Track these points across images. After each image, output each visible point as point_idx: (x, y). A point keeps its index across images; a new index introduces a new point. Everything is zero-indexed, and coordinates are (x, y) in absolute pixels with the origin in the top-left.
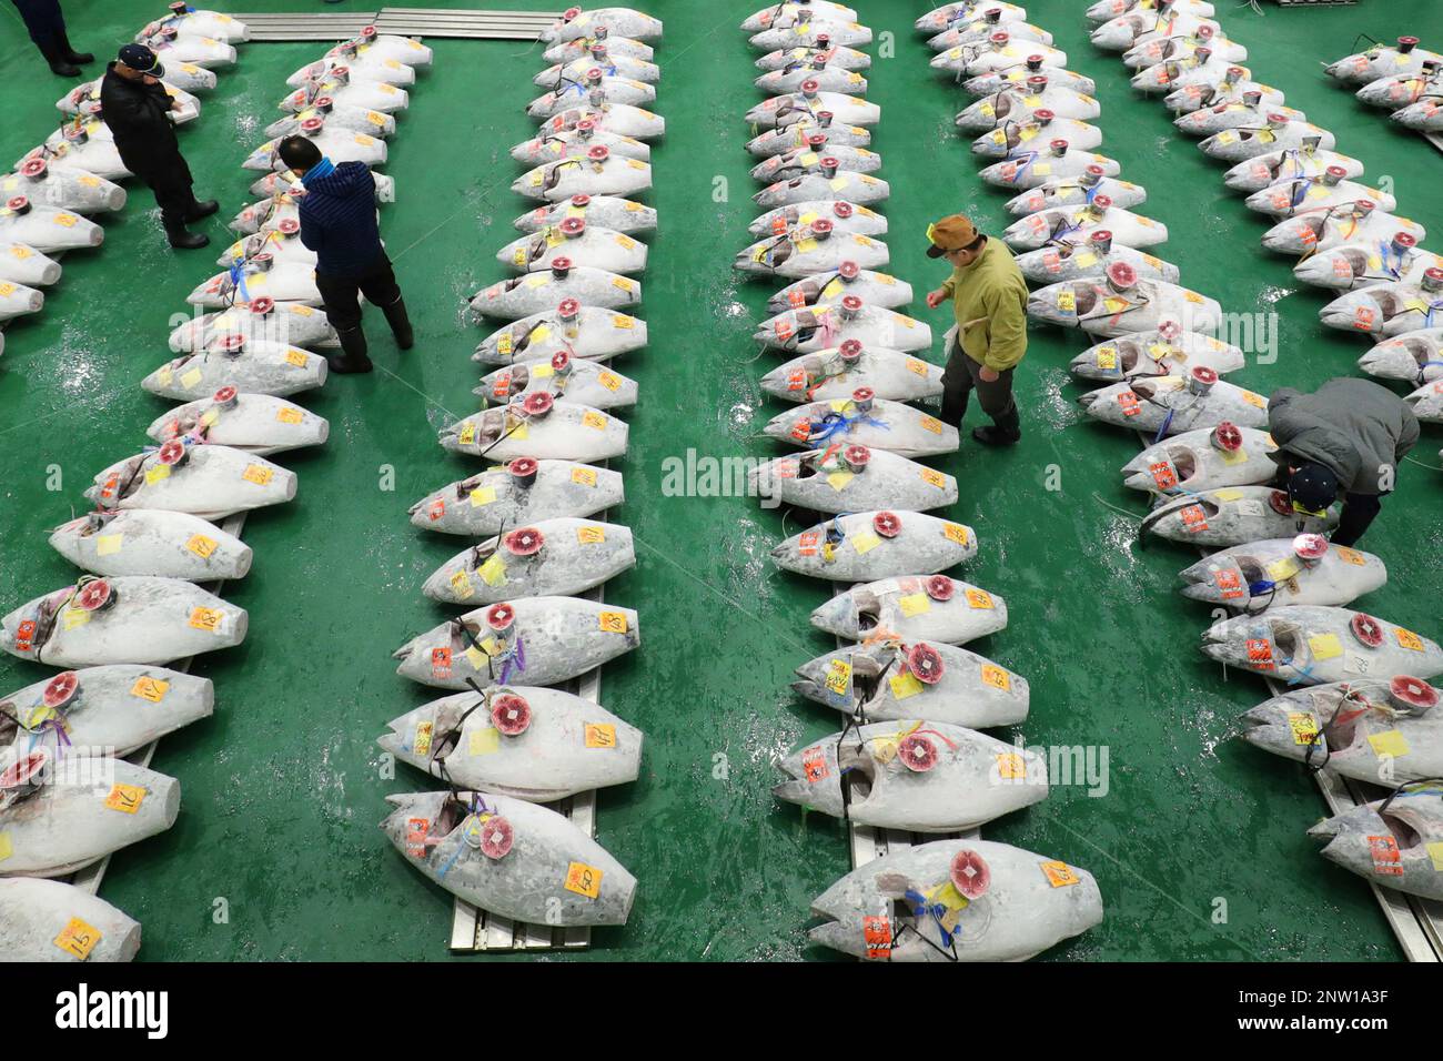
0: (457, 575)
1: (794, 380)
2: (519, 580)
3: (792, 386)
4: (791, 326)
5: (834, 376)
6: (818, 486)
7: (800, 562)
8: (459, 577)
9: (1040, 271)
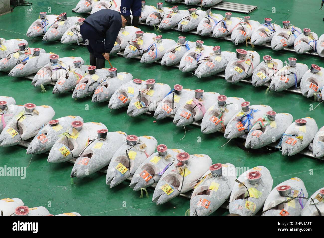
0: (246, 205)
1: (214, 121)
2: (263, 190)
3: (216, 123)
4: (187, 112)
5: (224, 111)
6: (271, 130)
7: (295, 147)
8: (248, 204)
9: (209, 69)
